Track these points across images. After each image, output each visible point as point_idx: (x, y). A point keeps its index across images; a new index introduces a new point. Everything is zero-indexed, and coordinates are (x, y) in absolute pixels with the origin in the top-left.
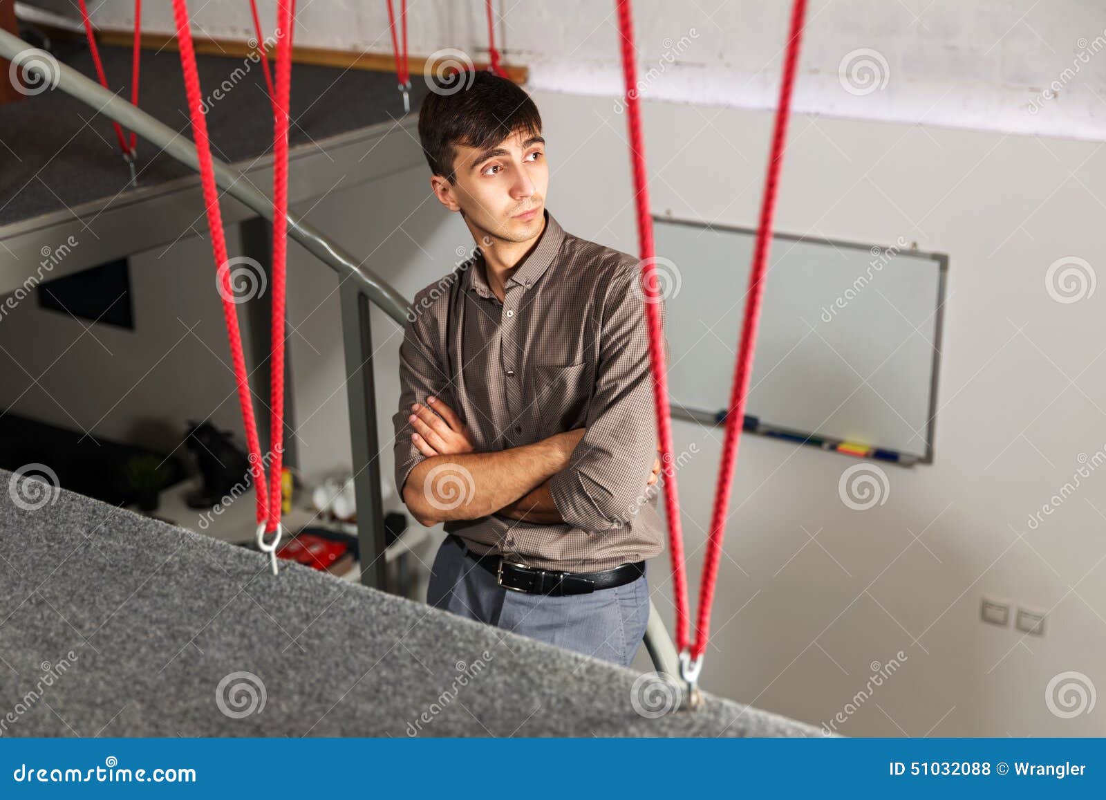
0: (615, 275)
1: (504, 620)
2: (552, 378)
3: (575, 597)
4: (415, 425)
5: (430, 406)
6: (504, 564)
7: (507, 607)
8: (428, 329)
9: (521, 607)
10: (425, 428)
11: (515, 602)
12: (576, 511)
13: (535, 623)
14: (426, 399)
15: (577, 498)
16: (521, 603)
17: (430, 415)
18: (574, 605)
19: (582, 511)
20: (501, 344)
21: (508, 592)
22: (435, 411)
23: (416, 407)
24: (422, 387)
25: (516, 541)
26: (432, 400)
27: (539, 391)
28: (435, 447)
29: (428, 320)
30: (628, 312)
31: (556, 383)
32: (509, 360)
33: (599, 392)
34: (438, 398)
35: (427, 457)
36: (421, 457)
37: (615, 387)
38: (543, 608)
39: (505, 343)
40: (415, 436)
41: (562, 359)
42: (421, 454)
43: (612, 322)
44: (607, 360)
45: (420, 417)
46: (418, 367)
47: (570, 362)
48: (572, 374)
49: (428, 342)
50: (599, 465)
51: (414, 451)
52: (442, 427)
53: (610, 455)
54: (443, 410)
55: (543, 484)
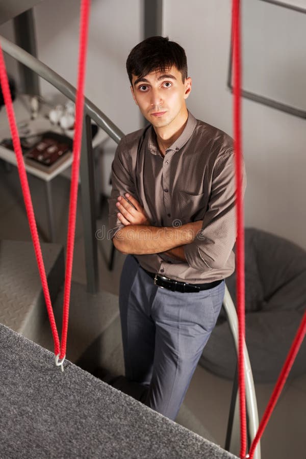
0: (220, 154)
1: (156, 300)
2: (187, 198)
3: (190, 293)
4: (119, 208)
5: (126, 198)
6: (157, 276)
7: (158, 295)
8: (127, 160)
9: (165, 295)
10: (124, 211)
11: (162, 293)
12: (196, 264)
13: (171, 303)
14: (125, 194)
15: (197, 259)
16: (165, 294)
17: (127, 204)
18: (190, 297)
19: (199, 264)
20: (162, 176)
21: (159, 288)
22: (129, 201)
23: (120, 198)
24: (123, 189)
25: (165, 270)
26: (127, 195)
27: (180, 203)
28: (129, 220)
29: (127, 157)
30: (226, 175)
31: (189, 201)
32: (166, 184)
33: (210, 210)
34: (130, 195)
35: (125, 226)
36: (122, 226)
37: (218, 210)
38: (175, 297)
39: (164, 176)
40: (119, 214)
41: (192, 190)
42: (122, 223)
43: (217, 178)
44: (214, 196)
45: (122, 204)
46: (121, 179)
47: (196, 194)
48: (197, 199)
49: (126, 167)
50: (208, 246)
51: (118, 222)
52: (133, 210)
53: (214, 243)
54: (133, 201)
55: (181, 247)
